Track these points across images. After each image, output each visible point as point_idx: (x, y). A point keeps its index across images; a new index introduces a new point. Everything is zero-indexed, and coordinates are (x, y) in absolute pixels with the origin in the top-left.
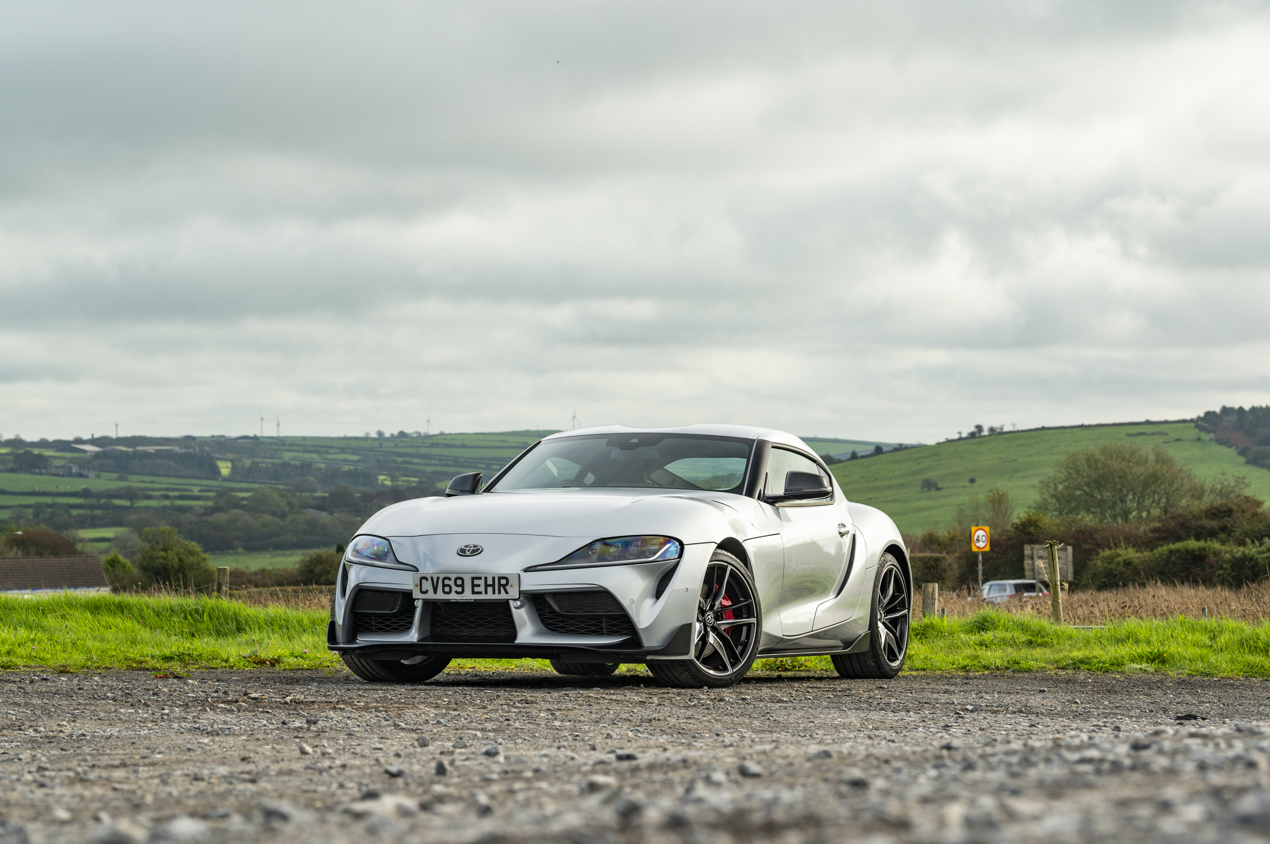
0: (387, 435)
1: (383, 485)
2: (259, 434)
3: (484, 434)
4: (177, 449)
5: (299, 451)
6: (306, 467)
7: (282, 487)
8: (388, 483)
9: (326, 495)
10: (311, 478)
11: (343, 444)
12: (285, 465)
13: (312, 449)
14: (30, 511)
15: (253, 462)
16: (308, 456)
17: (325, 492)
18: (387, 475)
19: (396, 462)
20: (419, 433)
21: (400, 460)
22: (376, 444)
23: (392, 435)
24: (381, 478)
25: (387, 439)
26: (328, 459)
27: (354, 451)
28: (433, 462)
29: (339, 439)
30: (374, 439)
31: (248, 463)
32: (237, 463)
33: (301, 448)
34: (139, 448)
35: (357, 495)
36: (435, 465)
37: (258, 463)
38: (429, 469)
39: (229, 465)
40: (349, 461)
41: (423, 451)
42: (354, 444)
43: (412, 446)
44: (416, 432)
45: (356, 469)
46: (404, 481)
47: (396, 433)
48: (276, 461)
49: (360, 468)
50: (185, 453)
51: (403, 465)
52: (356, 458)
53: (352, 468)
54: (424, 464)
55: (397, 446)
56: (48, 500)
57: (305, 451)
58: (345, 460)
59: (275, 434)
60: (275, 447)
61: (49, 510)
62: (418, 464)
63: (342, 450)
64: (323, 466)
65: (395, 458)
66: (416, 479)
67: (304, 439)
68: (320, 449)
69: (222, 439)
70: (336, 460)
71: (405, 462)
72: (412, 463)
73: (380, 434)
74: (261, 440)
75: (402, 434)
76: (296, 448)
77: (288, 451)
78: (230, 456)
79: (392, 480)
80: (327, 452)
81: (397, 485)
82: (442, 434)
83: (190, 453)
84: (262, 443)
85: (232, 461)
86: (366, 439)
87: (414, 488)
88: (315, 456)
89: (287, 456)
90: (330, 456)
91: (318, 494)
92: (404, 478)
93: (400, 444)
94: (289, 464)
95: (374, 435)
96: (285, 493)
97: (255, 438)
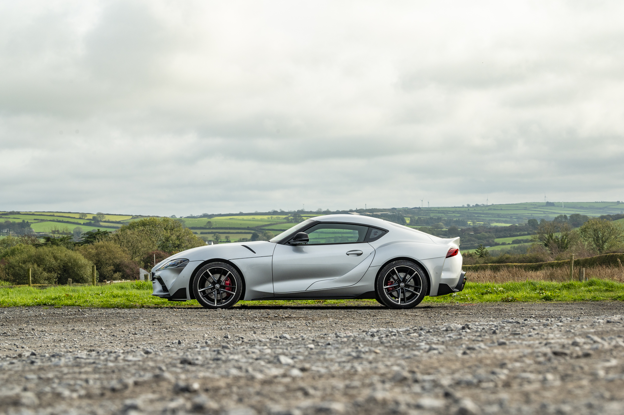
0: (471, 206)
1: (470, 226)
2: (421, 207)
3: (509, 204)
4: (389, 213)
5: (437, 213)
6: (439, 219)
7: (430, 227)
8: (472, 224)
9: (447, 230)
10: (441, 224)
11: (454, 209)
12: (431, 218)
13: (442, 212)
14: (333, 239)
15: (419, 218)
16: (440, 215)
17: (446, 229)
18: (471, 221)
19: (475, 216)
20: (484, 205)
21: (476, 215)
22: (467, 209)
23: (473, 206)
24: (469, 222)
25: (471, 207)
26: (448, 216)
27: (458, 212)
28: (489, 216)
29: (452, 207)
30: (466, 207)
31: (416, 218)
32: (412, 218)
33: (437, 212)
34: (374, 213)
35: (459, 229)
36: (490, 217)
37: (420, 218)
38: (488, 219)
39: (409, 219)
40: (456, 217)
41: (485, 212)
42: (458, 209)
43: (481, 210)
44: (482, 204)
45: (459, 219)
46: (478, 224)
47: (474, 205)
48: (428, 217)
49: (460, 219)
50: (392, 215)
51: (478, 218)
52: (459, 215)
53: (457, 219)
54: (486, 217)
55: (475, 210)
56: (340, 235)
57: (439, 213)
58: (455, 216)
59: (427, 207)
60: (427, 212)
61: (340, 239)
62: (484, 217)
63: (454, 212)
64: (446, 218)
65: (474, 215)
66: (483, 223)
67: (439, 208)
68: (445, 212)
69: (407, 209)
70: (451, 216)
71: (478, 216)
72: (482, 217)
73: (468, 205)
74: (422, 209)
75: (477, 205)
76: (435, 212)
77: (432, 213)
78: (410, 216)
79: (473, 224)
80: (447, 213)
81: (475, 225)
82: (493, 205)
83: (394, 215)
84: (422, 210)
85: (410, 217)
86: (463, 207)
87: (482, 226)
88: (443, 214)
89: (432, 215)
90: (449, 215)
91: (444, 230)
92: (478, 223)
93: (476, 209)
94: (433, 218)
95: (466, 206)
96: (431, 229)
97: (419, 208)
